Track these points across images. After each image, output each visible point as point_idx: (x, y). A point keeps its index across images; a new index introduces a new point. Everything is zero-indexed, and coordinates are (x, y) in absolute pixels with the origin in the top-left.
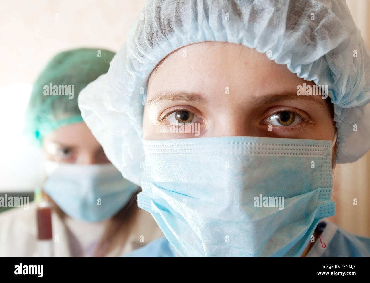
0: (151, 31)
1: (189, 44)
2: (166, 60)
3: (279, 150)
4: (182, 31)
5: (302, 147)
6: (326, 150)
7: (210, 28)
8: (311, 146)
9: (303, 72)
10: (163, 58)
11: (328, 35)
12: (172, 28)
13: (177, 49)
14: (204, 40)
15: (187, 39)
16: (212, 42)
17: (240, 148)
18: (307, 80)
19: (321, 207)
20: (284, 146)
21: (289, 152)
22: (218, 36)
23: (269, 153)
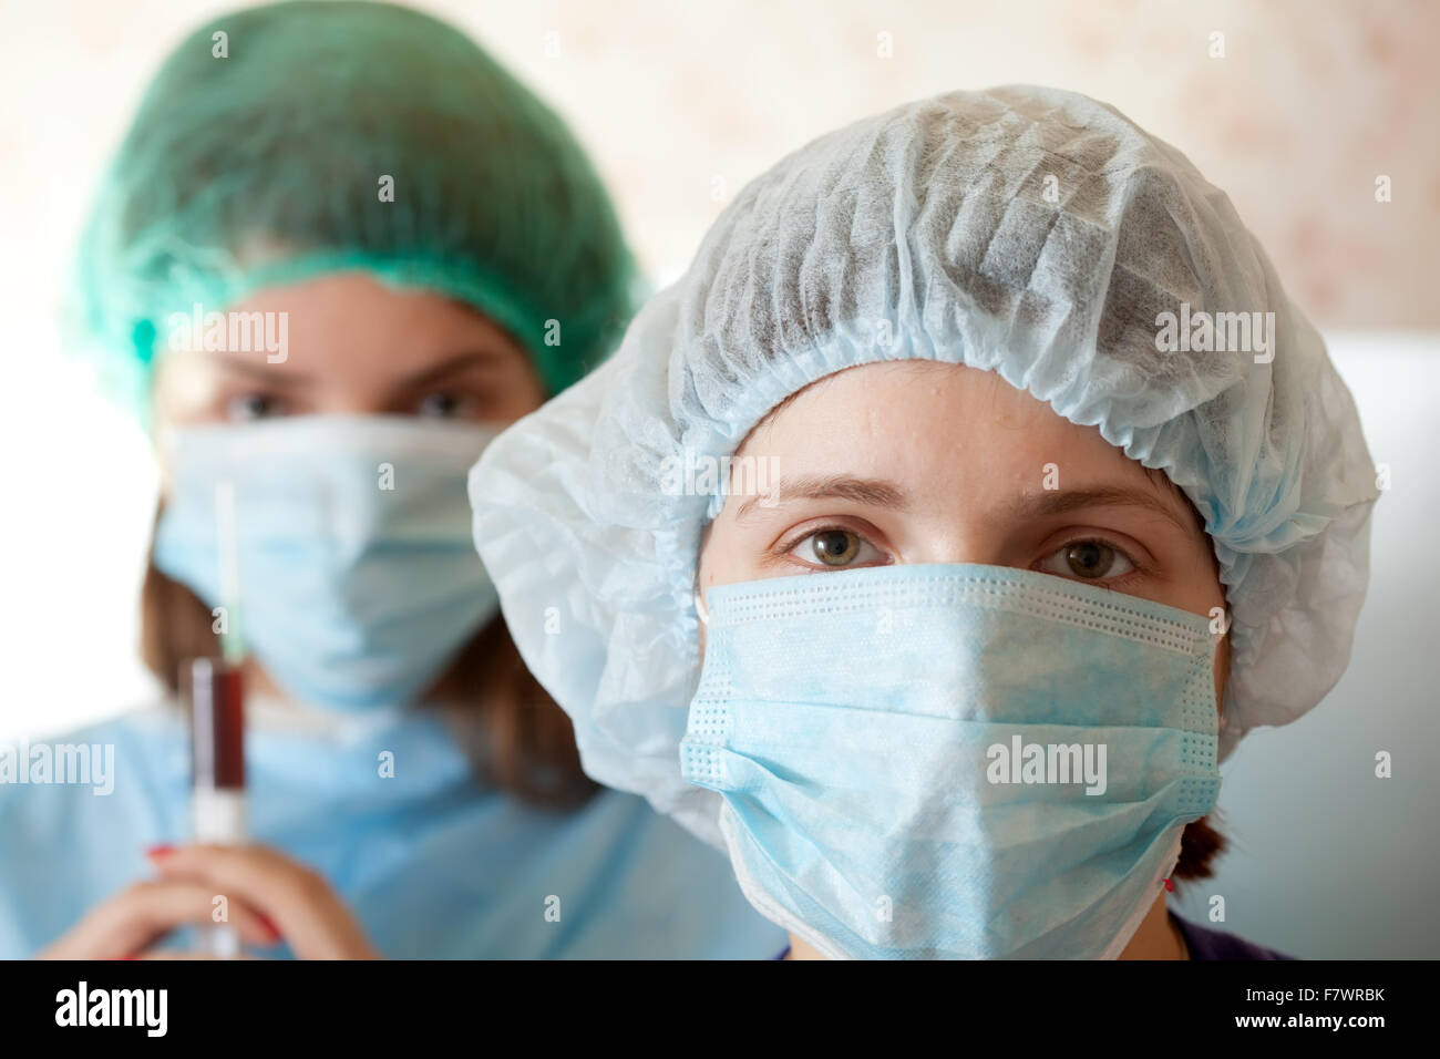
0: (769, 319)
1: (869, 361)
2: (805, 395)
3: (1085, 612)
4: (852, 328)
5: (1141, 619)
6: (1200, 641)
7: (924, 331)
8: (1165, 621)
9: (1136, 444)
10: (797, 389)
11: (1195, 369)
12: (829, 317)
13: (836, 370)
14: (907, 356)
15: (866, 350)
16: (927, 361)
17: (998, 593)
18: (1149, 466)
19: (1184, 782)
20: (1098, 605)
21: (1109, 623)
22: (942, 352)
23: (1061, 617)
